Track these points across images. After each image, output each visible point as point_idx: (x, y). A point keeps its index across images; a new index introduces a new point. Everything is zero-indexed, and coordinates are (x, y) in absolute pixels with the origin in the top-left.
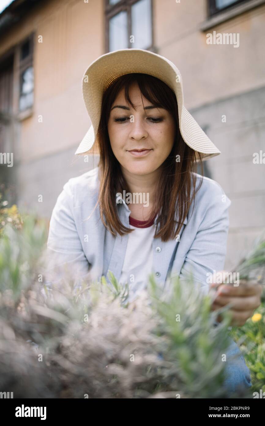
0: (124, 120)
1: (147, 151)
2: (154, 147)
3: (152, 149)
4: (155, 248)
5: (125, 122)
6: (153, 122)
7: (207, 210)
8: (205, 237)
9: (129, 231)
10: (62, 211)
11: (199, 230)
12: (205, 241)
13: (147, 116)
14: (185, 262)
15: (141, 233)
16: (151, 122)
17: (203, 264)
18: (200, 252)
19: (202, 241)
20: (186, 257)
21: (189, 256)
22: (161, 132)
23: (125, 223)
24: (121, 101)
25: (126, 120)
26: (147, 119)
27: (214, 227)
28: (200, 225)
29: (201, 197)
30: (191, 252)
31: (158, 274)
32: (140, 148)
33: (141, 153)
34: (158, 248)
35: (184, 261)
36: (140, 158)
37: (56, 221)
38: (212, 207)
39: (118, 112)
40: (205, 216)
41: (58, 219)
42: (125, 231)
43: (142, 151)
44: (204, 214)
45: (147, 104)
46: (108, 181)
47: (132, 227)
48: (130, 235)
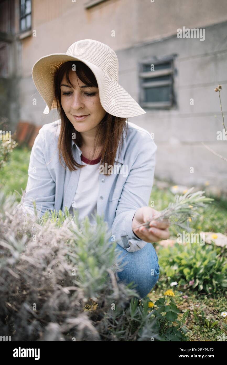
0: (69, 94)
1: (85, 117)
2: (90, 113)
3: (89, 115)
4: (101, 179)
5: (70, 95)
6: (89, 96)
7: (138, 154)
8: (136, 175)
9: (81, 166)
10: (37, 149)
11: (132, 168)
12: (137, 177)
13: (84, 92)
14: (123, 190)
15: (89, 168)
16: (87, 95)
17: (134, 193)
18: (133, 184)
19: (135, 177)
20: (124, 187)
21: (126, 186)
22: (94, 104)
23: (79, 161)
24: (64, 82)
25: (71, 94)
26: (84, 93)
27: (143, 167)
28: (133, 165)
29: (135, 144)
30: (127, 184)
31: (102, 198)
32: (79, 115)
33: (81, 118)
34: (103, 180)
35: (124, 183)
36: (80, 122)
37: (33, 156)
38: (142, 152)
39: (64, 89)
40: (137, 158)
41: (35, 155)
42: (78, 167)
43: (81, 116)
44: (136, 157)
45: (82, 84)
46: (64, 131)
47: (84, 163)
48: (83, 169)
